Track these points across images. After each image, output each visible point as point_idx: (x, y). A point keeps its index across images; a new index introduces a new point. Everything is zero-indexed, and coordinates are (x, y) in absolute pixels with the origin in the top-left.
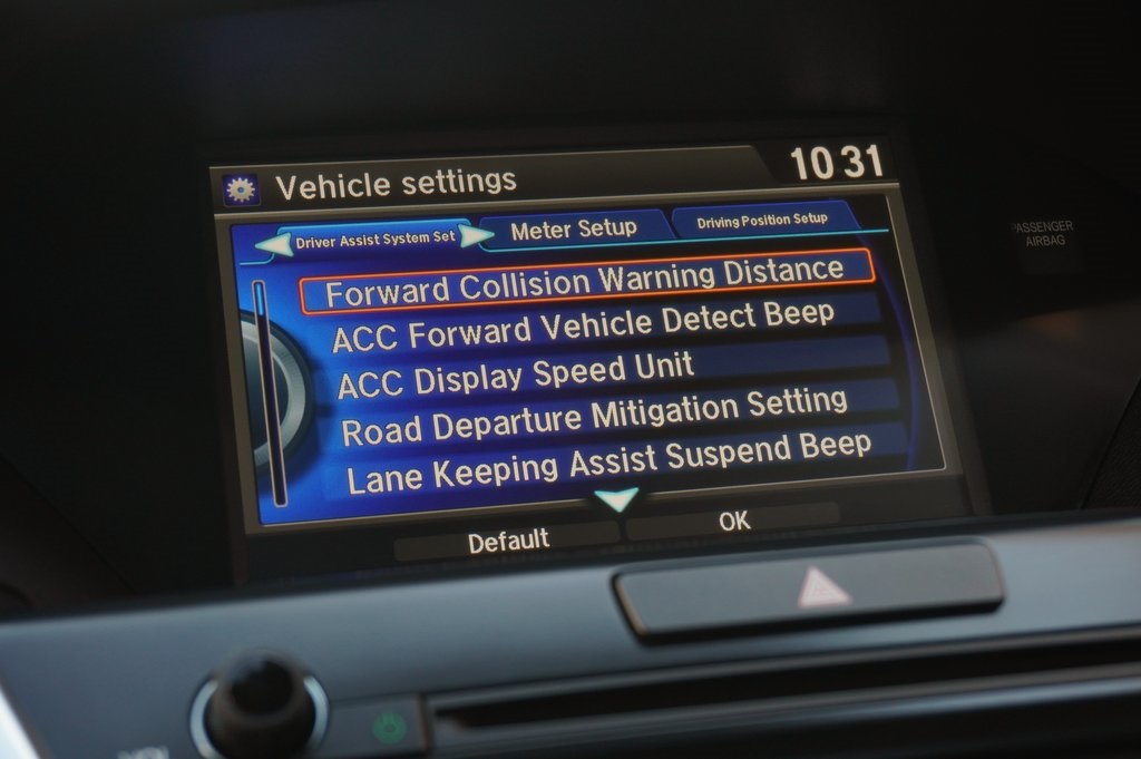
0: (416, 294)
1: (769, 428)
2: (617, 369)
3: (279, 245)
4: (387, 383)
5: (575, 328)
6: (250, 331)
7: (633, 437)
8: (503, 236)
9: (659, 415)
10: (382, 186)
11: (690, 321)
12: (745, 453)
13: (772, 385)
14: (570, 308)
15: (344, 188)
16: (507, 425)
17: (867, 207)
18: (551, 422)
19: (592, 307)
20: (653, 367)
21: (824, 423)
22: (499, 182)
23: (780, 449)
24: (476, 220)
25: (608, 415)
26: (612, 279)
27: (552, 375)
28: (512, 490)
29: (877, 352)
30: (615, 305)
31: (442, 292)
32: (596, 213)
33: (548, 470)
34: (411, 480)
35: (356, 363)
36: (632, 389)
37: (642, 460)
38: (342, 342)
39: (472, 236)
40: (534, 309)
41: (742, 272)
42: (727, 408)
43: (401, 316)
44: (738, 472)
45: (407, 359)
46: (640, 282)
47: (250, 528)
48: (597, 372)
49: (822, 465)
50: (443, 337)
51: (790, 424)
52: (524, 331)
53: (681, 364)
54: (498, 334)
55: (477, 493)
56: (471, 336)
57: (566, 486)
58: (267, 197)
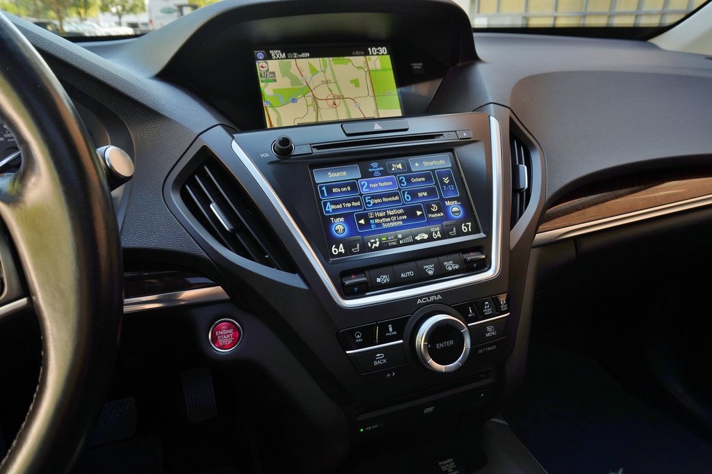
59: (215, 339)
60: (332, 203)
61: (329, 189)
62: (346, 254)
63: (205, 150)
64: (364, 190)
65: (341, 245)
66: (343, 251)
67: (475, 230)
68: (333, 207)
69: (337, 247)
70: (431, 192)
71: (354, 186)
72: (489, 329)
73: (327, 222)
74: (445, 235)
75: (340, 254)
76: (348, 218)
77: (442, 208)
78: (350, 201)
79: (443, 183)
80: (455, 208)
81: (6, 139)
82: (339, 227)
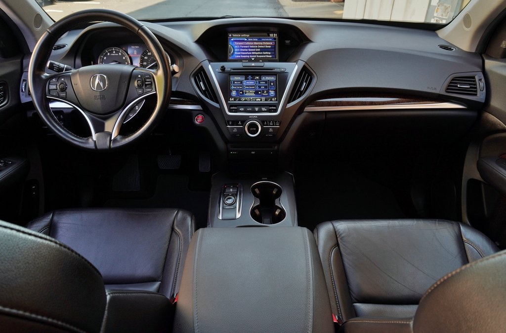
1: (264, 55)
2: (254, 50)
3: (232, 40)
4: (238, 50)
5: (252, 47)
6: (230, 46)
7: (255, 55)
8: (248, 40)
9: (257, 53)
10: (240, 36)
11: (260, 47)
12: (262, 56)
13: (265, 52)
14: (252, 45)
15: (237, 36)
16: (246, 53)
17: (275, 39)
18: (249, 53)
20: (257, 50)
21: (268, 55)
22: (248, 36)
23: (265, 56)
24: (246, 38)
25: (253, 53)
26: (255, 43)
27: (250, 50)
28: (246, 58)
29: (273, 50)
30: (255, 45)
31: (243, 44)
32: (254, 38)
33: (248, 57)
34: (239, 57)
36: (255, 51)
37: (255, 56)
38: (236, 47)
39: (246, 40)
40: (249, 45)
41: (264, 43)
42: (261, 53)
43: (240, 45)
44: (262, 58)
45: (240, 48)
46: (257, 44)
48: (253, 50)
49: (268, 58)
50: (242, 47)
51: (266, 55)
52: (248, 47)
53: (259, 50)
54: (246, 47)
55: (244, 58)
57: (250, 58)
58: (232, 36)
59: (197, 120)
60: (234, 86)
61: (234, 82)
62: (234, 101)
63: (202, 67)
64: (244, 84)
67: (276, 100)
69: (232, 99)
70: (266, 87)
71: (241, 82)
72: (270, 129)
73: (231, 91)
74: (266, 100)
75: (232, 101)
76: (237, 91)
77: (268, 92)
78: (239, 86)
79: (271, 85)
80: (272, 93)
82: (234, 93)
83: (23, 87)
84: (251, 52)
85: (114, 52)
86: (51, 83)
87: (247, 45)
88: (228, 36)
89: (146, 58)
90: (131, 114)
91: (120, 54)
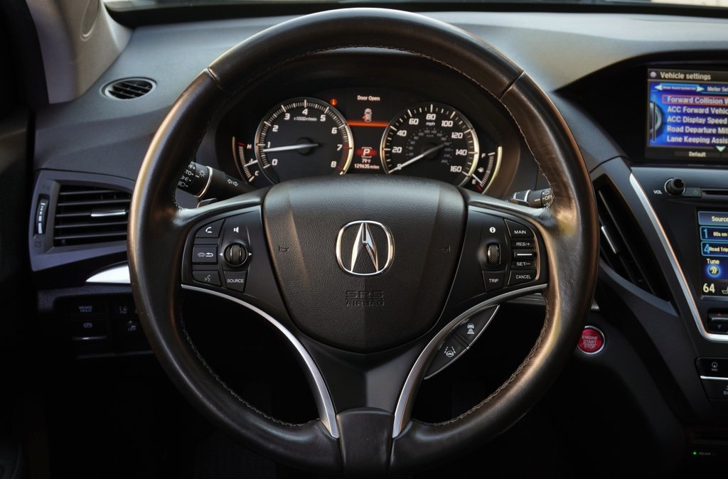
0: (686, 101)
2: (725, 121)
3: (659, 87)
4: (677, 119)
5: (718, 111)
6: (652, 105)
7: (726, 136)
8: (706, 90)
10: (682, 76)
14: (717, 107)
16: (700, 130)
18: (709, 131)
19: (722, 107)
22: (707, 77)
24: (701, 85)
25: (722, 131)
27: (711, 121)
28: (700, 144)
31: (691, 101)
32: (725, 87)
33: (707, 141)
34: (680, 140)
35: (672, 114)
36: (727, 126)
37: (726, 140)
38: (670, 109)
39: (699, 89)
40: (710, 106)
43: (682, 105)
45: (682, 114)
47: (648, 145)
48: (721, 121)
50: (690, 110)
52: (707, 111)
54: (701, 111)
55: (692, 144)
56: (696, 111)
57: (711, 144)
58: (658, 77)
60: (711, 245)
61: (711, 232)
62: (715, 294)
63: (604, 178)
65: (712, 285)
66: (713, 290)
68: (711, 249)
69: (709, 286)
73: (703, 263)
75: (710, 293)
76: (723, 262)
81: (425, 134)
82: (714, 268)
83: (40, 219)
84: (716, 126)
85: (305, 112)
86: (197, 241)
87: (704, 106)
88: (646, 76)
89: (402, 133)
90: (450, 349)
91: (323, 118)
